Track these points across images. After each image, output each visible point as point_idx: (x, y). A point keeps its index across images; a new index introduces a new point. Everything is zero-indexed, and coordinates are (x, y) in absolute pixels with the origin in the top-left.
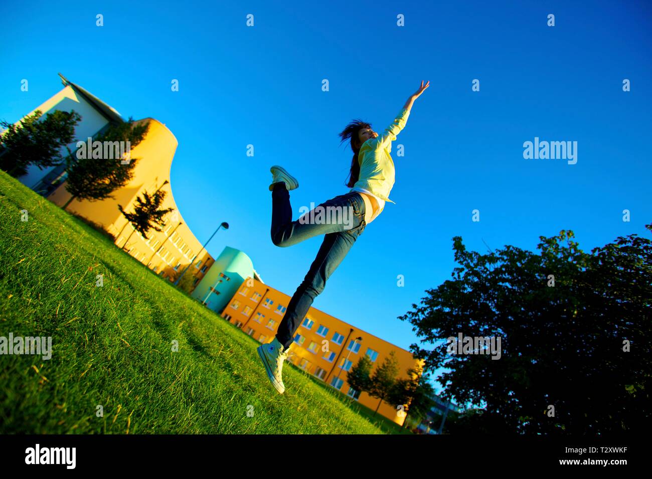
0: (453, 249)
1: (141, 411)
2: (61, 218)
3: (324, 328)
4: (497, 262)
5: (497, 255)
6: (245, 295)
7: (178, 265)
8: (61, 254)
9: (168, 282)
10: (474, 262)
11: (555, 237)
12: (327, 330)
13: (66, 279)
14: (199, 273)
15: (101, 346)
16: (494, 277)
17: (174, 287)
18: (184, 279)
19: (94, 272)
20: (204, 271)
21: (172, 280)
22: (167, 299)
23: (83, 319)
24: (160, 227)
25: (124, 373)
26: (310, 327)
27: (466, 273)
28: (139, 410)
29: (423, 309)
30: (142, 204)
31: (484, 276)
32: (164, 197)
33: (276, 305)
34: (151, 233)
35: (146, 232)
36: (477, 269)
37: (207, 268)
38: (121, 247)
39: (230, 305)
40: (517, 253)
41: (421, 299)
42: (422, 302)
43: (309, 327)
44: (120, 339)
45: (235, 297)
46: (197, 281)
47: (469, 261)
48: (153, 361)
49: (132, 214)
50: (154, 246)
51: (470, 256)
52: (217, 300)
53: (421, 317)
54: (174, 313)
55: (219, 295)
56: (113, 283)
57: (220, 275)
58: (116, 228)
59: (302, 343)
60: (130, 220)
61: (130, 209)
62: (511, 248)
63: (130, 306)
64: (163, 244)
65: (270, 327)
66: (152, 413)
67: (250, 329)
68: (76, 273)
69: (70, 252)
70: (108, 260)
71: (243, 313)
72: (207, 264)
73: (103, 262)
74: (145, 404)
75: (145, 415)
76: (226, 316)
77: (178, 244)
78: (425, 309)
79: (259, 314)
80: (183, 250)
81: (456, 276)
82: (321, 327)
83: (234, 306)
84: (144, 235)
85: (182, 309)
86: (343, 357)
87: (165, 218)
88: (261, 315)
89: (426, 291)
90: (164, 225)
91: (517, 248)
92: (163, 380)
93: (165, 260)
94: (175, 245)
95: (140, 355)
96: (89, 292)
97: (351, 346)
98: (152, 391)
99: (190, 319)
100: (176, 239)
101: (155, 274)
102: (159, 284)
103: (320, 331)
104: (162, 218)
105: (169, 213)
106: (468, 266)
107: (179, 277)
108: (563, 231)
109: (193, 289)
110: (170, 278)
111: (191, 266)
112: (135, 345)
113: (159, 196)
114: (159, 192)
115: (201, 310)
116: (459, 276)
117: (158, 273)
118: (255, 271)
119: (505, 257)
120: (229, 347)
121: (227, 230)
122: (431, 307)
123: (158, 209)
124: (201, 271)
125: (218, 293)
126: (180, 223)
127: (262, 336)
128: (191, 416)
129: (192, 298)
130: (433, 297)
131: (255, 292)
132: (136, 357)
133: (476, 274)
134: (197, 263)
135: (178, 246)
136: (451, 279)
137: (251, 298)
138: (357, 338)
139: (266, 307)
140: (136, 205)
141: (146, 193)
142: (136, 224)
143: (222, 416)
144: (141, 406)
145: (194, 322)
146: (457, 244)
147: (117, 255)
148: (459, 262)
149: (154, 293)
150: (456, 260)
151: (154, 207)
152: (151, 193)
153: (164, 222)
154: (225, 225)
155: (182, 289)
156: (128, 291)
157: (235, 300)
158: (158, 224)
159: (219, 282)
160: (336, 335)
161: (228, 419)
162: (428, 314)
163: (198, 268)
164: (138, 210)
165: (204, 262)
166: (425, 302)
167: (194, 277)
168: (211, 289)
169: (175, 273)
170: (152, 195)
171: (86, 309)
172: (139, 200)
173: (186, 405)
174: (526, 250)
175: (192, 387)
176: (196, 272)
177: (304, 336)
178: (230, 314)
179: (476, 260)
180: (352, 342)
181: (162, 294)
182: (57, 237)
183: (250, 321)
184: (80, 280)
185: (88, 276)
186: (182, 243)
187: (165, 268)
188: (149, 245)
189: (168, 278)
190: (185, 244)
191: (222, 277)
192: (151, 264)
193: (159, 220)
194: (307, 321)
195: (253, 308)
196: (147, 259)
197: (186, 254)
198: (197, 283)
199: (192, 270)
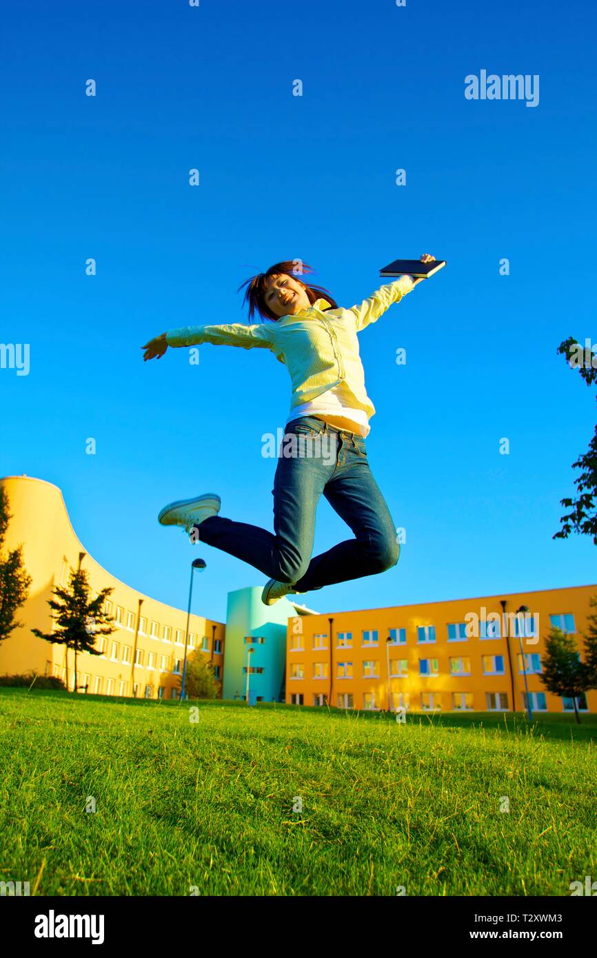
3: (457, 627)
6: (303, 650)
7: (176, 663)
12: (463, 626)
14: (214, 657)
18: (197, 679)
20: (220, 650)
24: (106, 627)
26: (434, 638)
30: (63, 609)
32: (86, 578)
33: (357, 634)
34: (100, 643)
35: (92, 646)
37: (220, 643)
38: (74, 688)
39: (289, 679)
43: (430, 639)
45: (289, 660)
46: (219, 671)
49: (57, 631)
50: (125, 659)
52: (263, 685)
55: (263, 672)
57: (245, 643)
59: (437, 669)
60: (60, 642)
61: (52, 626)
64: (135, 648)
65: (371, 675)
67: (343, 695)
71: (316, 677)
72: (217, 637)
76: (294, 697)
77: (157, 634)
79: (342, 664)
80: (169, 637)
82: (451, 627)
83: (295, 675)
84: (93, 652)
86: (518, 654)
87: (104, 607)
88: (346, 664)
90: (113, 619)
93: (153, 669)
94: (153, 637)
100: (149, 628)
103: (452, 635)
104: (103, 610)
105: (108, 597)
107: (188, 679)
109: (220, 686)
110: (177, 689)
113: (79, 581)
114: (75, 576)
117: (155, 696)
118: (293, 604)
123: (88, 603)
124: (215, 652)
125: (260, 670)
126: (141, 602)
127: (367, 696)
131: (314, 635)
134: (202, 644)
135: (158, 637)
137: (314, 647)
138: (519, 611)
139: (346, 646)
140: (55, 615)
141: (57, 589)
142: (73, 642)
151: (82, 602)
153: (110, 615)
154: (199, 563)
157: (291, 665)
158: (101, 623)
159: (249, 653)
163: (207, 651)
164: (62, 621)
165: (211, 636)
167: (209, 668)
168: (245, 669)
169: (180, 679)
170: (68, 588)
172: (54, 605)
176: (210, 659)
177: (431, 657)
178: (298, 692)
183: (334, 683)
186: (162, 630)
187: (161, 679)
188: (117, 662)
189: (174, 691)
190: (166, 628)
191: (251, 643)
192: (137, 686)
193: (100, 616)
194: (421, 631)
195: (326, 662)
196: (128, 682)
197: (176, 641)
198: (221, 674)
199: (201, 658)
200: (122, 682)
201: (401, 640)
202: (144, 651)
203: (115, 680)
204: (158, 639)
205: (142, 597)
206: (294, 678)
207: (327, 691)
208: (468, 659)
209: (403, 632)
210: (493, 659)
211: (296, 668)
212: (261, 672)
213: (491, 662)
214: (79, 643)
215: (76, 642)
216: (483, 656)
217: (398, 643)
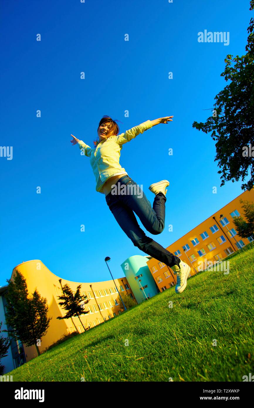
0: (199, 130)
1: (182, 369)
2: (45, 359)
3: (203, 234)
4: (221, 109)
5: (217, 107)
6: (157, 271)
7: (115, 301)
8: (67, 370)
9: (122, 313)
10: (214, 122)
11: (226, 66)
12: (205, 233)
13: (83, 374)
14: (128, 291)
15: (133, 374)
16: (229, 116)
17: (127, 311)
18: (126, 302)
19: (89, 355)
21: (122, 310)
22: (131, 320)
23: (112, 376)
24: (85, 300)
25: (156, 369)
26: (198, 242)
27: (217, 131)
28: (181, 371)
29: (224, 168)
30: (65, 303)
31: (225, 121)
32: (68, 287)
34: (86, 307)
35: (83, 311)
36: (219, 123)
37: (127, 285)
38: (84, 331)
39: (158, 283)
40: (223, 94)
41: (218, 166)
42: (220, 167)
43: (197, 243)
44: (137, 361)
45: (154, 277)
46: (132, 295)
47: (212, 125)
48: (160, 348)
49: (67, 313)
50: (95, 311)
51: (209, 123)
52: (150, 289)
53: (228, 172)
54: (141, 320)
56: (102, 347)
57: (136, 280)
58: (71, 328)
59: (205, 252)
60: (70, 316)
61: (64, 312)
62: (218, 96)
63: (122, 344)
64: (97, 304)
66: (187, 365)
68: (83, 367)
69: (68, 363)
70: (87, 343)
72: (125, 283)
73: (86, 347)
74: (180, 366)
75: (185, 369)
76: (163, 289)
78: (225, 167)
80: (108, 293)
81: (216, 138)
82: (202, 235)
83: (159, 281)
84: (85, 313)
85: (142, 314)
86: (227, 232)
87: (81, 294)
89: (215, 161)
90: (86, 297)
91: (220, 93)
92: (174, 348)
93: (108, 308)
94: (102, 296)
95: (152, 354)
96: (99, 365)
97: (223, 224)
98: (175, 358)
99: (150, 312)
100: (99, 294)
101: (112, 318)
102: (119, 320)
103: (203, 237)
104: (81, 295)
105: (80, 289)
106: (214, 128)
107: (123, 304)
108: (225, 60)
109: (135, 300)
110: (120, 311)
111: (120, 294)
112: (145, 354)
113: (66, 290)
114: (64, 288)
115: (150, 302)
116: (217, 136)
117: (113, 316)
118: (146, 256)
119: (222, 103)
120: (179, 298)
121: (111, 259)
122: (225, 163)
123: (74, 295)
124: (127, 289)
125: (146, 286)
126: (91, 286)
128: (202, 343)
129: (140, 304)
130: (220, 159)
131: (158, 263)
132: (152, 357)
133: (222, 125)
134: (121, 289)
135: (104, 295)
136: (216, 142)
137: (160, 267)
138: (220, 218)
140: (63, 307)
141: (59, 297)
142: (75, 314)
143: (213, 325)
144: (179, 369)
145: (153, 311)
146: (197, 126)
147: (87, 337)
148: (209, 132)
149: (122, 326)
150: (206, 132)
151: (71, 297)
152: (61, 294)
153: (84, 296)
154: (107, 259)
155: (131, 307)
156: (112, 341)
157: (156, 278)
158: (83, 300)
159: (140, 282)
160: (211, 228)
161: (217, 322)
162: (228, 167)
163: (124, 290)
164: (67, 308)
165: (122, 284)
166: (221, 165)
167: (128, 296)
168: (141, 289)
169: (119, 306)
170: (63, 294)
171: (108, 371)
172: (61, 304)
173: (195, 343)
174: (224, 88)
175: (187, 333)
176: (126, 293)
177: (201, 249)
178: (163, 286)
179: (213, 121)
180: (221, 222)
181: (126, 321)
182: (55, 367)
184: (89, 366)
185: (89, 361)
186: (103, 292)
187: (112, 310)
188: (93, 313)
189: (119, 312)
190: (105, 290)
191: (138, 279)
192: (105, 318)
193: (81, 298)
194: (193, 241)
195: (167, 270)
196: (101, 318)
197: (111, 293)
198: (133, 296)
199: (123, 294)
200: (99, 320)
201: (188, 249)
202: (101, 303)
203: (96, 321)
204: (104, 296)
205: (90, 284)
206: (159, 282)
207: (173, 280)
208: (213, 242)
209: (187, 245)
210: (220, 238)
211: (158, 278)
212: (147, 287)
213: (220, 239)
214: (78, 312)
215: (77, 313)
216: (217, 239)
217: (187, 250)
